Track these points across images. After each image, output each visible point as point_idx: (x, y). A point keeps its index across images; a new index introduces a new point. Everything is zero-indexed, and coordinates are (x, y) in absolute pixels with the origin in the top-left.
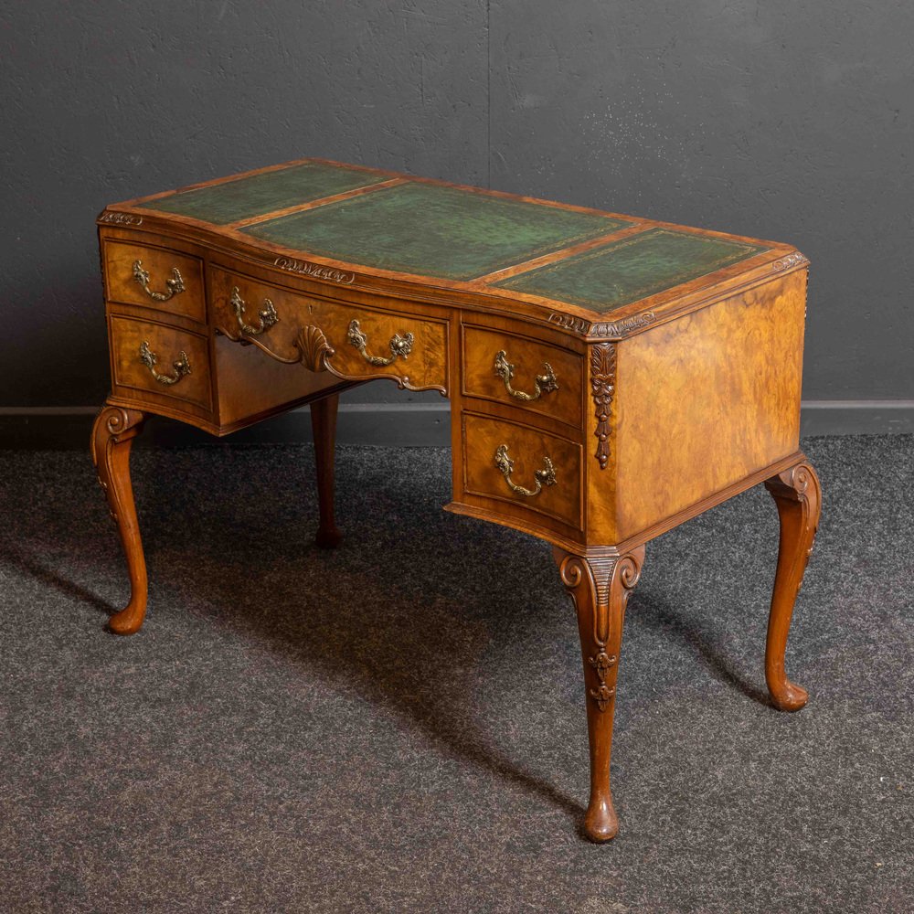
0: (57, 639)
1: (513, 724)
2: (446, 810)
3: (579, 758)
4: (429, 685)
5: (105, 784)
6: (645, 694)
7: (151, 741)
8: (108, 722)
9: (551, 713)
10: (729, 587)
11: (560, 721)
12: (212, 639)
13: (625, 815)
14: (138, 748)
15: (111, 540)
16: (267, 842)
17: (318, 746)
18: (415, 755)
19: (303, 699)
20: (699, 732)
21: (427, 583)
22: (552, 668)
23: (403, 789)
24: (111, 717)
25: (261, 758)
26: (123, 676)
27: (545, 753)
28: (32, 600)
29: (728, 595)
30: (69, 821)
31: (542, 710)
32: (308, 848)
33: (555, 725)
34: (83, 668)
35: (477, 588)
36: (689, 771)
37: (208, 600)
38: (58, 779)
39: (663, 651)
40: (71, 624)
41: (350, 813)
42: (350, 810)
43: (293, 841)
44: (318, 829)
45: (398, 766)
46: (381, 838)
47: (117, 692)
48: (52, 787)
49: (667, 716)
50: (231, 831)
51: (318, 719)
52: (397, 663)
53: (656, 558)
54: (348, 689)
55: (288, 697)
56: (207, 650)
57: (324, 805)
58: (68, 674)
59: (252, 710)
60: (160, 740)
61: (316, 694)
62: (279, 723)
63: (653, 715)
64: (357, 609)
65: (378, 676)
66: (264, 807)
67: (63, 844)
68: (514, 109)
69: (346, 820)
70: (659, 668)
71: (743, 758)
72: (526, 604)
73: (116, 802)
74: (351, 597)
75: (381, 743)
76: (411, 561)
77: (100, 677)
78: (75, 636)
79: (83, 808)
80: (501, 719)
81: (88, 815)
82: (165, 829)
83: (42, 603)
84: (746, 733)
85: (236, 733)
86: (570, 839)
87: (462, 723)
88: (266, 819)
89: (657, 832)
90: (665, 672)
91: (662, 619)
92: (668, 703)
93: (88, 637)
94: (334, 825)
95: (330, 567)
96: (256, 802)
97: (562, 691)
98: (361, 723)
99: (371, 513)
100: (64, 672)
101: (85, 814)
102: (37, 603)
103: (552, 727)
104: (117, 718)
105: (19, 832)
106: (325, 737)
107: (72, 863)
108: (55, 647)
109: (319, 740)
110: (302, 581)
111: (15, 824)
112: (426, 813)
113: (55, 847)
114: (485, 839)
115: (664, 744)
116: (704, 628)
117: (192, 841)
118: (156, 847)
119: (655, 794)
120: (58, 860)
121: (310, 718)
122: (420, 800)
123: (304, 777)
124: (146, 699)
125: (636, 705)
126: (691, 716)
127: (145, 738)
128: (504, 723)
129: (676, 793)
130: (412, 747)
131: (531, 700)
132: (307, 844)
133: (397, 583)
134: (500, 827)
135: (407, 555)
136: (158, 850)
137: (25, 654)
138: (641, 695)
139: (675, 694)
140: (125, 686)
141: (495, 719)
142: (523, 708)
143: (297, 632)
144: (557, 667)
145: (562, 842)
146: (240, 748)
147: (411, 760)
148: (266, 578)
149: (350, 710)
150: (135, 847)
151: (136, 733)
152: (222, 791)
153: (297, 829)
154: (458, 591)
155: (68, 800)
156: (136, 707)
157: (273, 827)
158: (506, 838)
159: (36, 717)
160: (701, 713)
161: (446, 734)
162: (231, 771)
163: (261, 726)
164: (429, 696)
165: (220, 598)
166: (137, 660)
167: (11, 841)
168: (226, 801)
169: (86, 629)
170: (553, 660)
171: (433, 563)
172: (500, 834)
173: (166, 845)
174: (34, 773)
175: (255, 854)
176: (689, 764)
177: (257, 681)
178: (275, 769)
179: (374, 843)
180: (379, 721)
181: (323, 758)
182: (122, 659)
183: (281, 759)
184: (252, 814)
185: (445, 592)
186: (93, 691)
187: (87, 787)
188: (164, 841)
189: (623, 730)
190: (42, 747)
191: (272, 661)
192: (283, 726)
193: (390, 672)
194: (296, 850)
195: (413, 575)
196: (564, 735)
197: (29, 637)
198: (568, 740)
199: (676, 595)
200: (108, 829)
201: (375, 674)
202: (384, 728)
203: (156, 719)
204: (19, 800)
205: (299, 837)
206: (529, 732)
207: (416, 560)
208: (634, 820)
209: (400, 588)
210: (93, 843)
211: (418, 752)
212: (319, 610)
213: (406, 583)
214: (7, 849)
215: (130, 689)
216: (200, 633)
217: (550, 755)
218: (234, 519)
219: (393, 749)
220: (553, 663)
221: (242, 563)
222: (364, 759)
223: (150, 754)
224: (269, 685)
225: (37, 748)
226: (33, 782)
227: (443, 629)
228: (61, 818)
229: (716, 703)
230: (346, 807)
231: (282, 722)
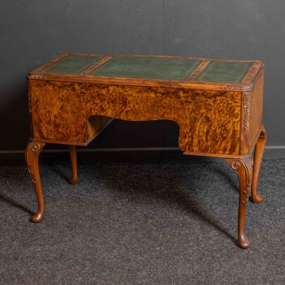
0: (12, 237)
1: (179, 269)
3: (204, 282)
4: (147, 254)
6: (226, 257)
7: (47, 277)
8: (31, 269)
9: (192, 264)
10: (254, 215)
11: (196, 267)
12: (68, 237)
14: (42, 279)
15: (30, 199)
17: (108, 278)
18: (144, 281)
19: (102, 260)
20: (247, 271)
21: (145, 214)
22: (192, 247)
24: (32, 268)
26: (36, 252)
27: (191, 280)
28: (2, 222)
29: (254, 218)
31: (189, 263)
33: (194, 269)
34: (21, 249)
35: (163, 216)
37: (66, 222)
40: (17, 232)
47: (34, 258)
49: (235, 265)
51: (108, 267)
52: (136, 245)
53: (227, 204)
54: (118, 255)
55: (96, 259)
56: (66, 241)
58: (16, 251)
59: (83, 264)
60: (50, 277)
61: (106, 258)
62: (93, 269)
63: (230, 264)
64: (120, 225)
65: (129, 250)
68: (173, 43)
70: (231, 246)
71: (264, 282)
72: (181, 222)
74: (118, 220)
75: (131, 276)
76: (139, 206)
77: (28, 252)
78: (18, 236)
80: (174, 267)
83: (6, 224)
84: (264, 271)
85: (78, 273)
87: (160, 269)
91: (231, 227)
92: (235, 260)
93: (23, 237)
95: (109, 209)
97: (196, 256)
98: (124, 269)
99: (123, 188)
100: (14, 250)
102: (4, 224)
104: (34, 268)
106: (111, 274)
108: (11, 241)
109: (108, 275)
110: (100, 214)
115: (235, 276)
116: (246, 231)
121: (105, 267)
124: (44, 260)
125: (223, 261)
126: (244, 265)
127: (45, 275)
128: (176, 268)
130: (143, 278)
131: (185, 259)
133: (134, 215)
135: (137, 204)
138: (225, 257)
139: (237, 256)
140: (37, 255)
141: (172, 266)
142: (182, 262)
143: (99, 234)
144: (194, 246)
148: (87, 213)
149: (119, 264)
151: (42, 274)
154: (156, 217)
156: (41, 263)
159: (5, 268)
160: (248, 264)
161: (154, 273)
163: (87, 270)
164: (148, 258)
165: (70, 221)
166: (41, 245)
169: (22, 233)
170: (192, 244)
171: (147, 207)
177: (85, 253)
180: (130, 268)
181: (110, 283)
182: (35, 245)
185: (151, 218)
186: (25, 257)
189: (219, 271)
190: (7, 279)
191: (90, 245)
192: (95, 270)
193: (133, 249)
195: (139, 212)
196: (198, 273)
198: (199, 275)
199: (235, 218)
201: (128, 250)
202: (132, 271)
203: (48, 268)
206: (185, 272)
207: (141, 206)
211: (145, 280)
212: (106, 225)
213: (137, 215)
215: (39, 256)
216: (64, 235)
217: (193, 281)
218: (74, 191)
219: (136, 279)
220: (192, 245)
221: (78, 208)
223: (47, 282)
224: (89, 255)
225: (5, 280)
227: (152, 232)
229: (253, 260)
231: (94, 269)
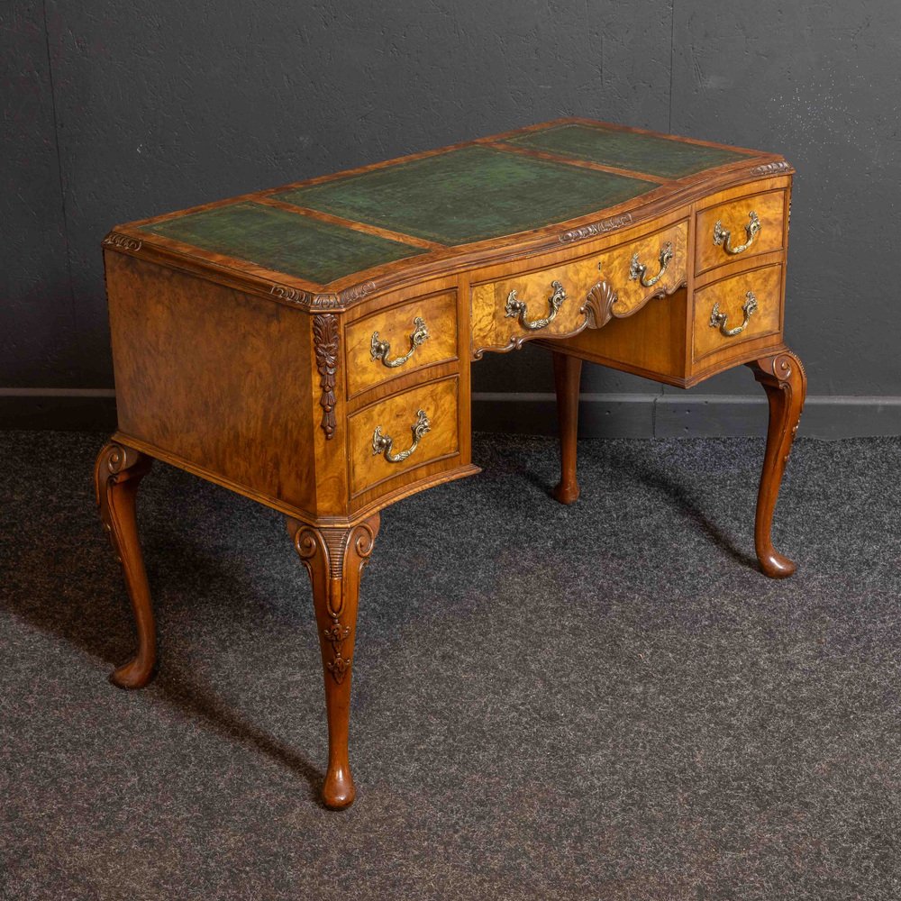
0: (220, 640)
1: (699, 749)
2: (631, 847)
3: (770, 792)
4: (607, 703)
5: (272, 804)
6: (838, 720)
9: (738, 739)
11: (749, 749)
12: (380, 644)
13: (824, 858)
16: (442, 876)
17: (492, 768)
18: (596, 782)
19: (475, 715)
21: (601, 588)
22: (737, 688)
23: (584, 820)
25: (434, 780)
26: (289, 684)
27: (735, 784)
30: (235, 844)
31: (729, 735)
32: (486, 885)
33: (743, 752)
34: (246, 673)
35: (655, 595)
36: (891, 811)
37: (375, 601)
38: (222, 796)
39: (856, 671)
40: (235, 624)
41: (529, 846)
42: (529, 843)
43: (470, 876)
44: (496, 863)
45: (578, 794)
46: (562, 876)
47: (282, 701)
48: (217, 805)
49: (863, 746)
50: (403, 861)
51: (492, 738)
52: (573, 677)
53: (842, 567)
54: (523, 704)
55: (460, 712)
56: (373, 657)
57: (501, 836)
58: (232, 680)
59: (422, 725)
61: (489, 709)
62: (451, 741)
64: (529, 616)
65: (553, 691)
66: (438, 836)
67: (230, 871)
68: (696, 91)
69: (525, 854)
70: (852, 690)
72: (707, 614)
73: (284, 825)
74: (522, 602)
75: (560, 767)
76: (583, 564)
77: (264, 683)
78: (238, 637)
79: (249, 830)
80: (685, 744)
81: (254, 838)
82: (335, 857)
85: (406, 751)
86: (765, 884)
87: (644, 747)
88: (441, 849)
89: (860, 880)
90: (859, 696)
91: (853, 635)
93: (252, 639)
94: (512, 859)
95: (499, 568)
96: (430, 829)
97: (750, 714)
98: (538, 744)
99: (540, 508)
100: (228, 677)
101: (251, 837)
103: (740, 754)
104: (282, 730)
105: (184, 855)
106: (501, 759)
107: (239, 893)
108: (218, 649)
109: (494, 761)
110: (471, 583)
111: (179, 846)
112: (609, 849)
113: (221, 873)
114: (674, 881)
115: (862, 778)
117: (363, 872)
118: (326, 877)
119: (856, 836)
120: (225, 888)
121: (484, 736)
122: (602, 834)
123: (481, 803)
124: (312, 710)
125: (829, 733)
126: (889, 747)
128: (689, 749)
129: (879, 836)
130: (593, 773)
131: (716, 723)
132: (485, 880)
133: (570, 587)
134: (689, 868)
135: (579, 557)
136: (328, 882)
137: (188, 656)
138: (834, 721)
140: (291, 694)
141: (679, 743)
142: (708, 732)
143: (468, 640)
144: (742, 686)
145: (757, 888)
146: (413, 767)
147: (592, 787)
148: (434, 578)
149: (525, 728)
150: (304, 877)
151: (303, 747)
152: (393, 817)
153: (475, 861)
154: (634, 598)
155: (234, 821)
156: (302, 718)
157: (447, 859)
158: (696, 882)
159: (200, 726)
161: (626, 759)
162: (403, 794)
163: (433, 743)
164: (608, 715)
165: (386, 599)
166: (302, 666)
167: (176, 865)
168: (398, 827)
169: (249, 630)
170: (738, 678)
171: (608, 566)
172: (691, 876)
173: (336, 875)
174: (199, 790)
175: (430, 890)
176: (890, 803)
177: (427, 693)
178: (448, 793)
179: (556, 882)
180: (557, 742)
181: (498, 783)
182: (286, 665)
183: (454, 783)
184: (426, 843)
185: (621, 598)
186: (258, 699)
187: (253, 807)
188: (334, 872)
189: (817, 761)
190: (207, 760)
191: (441, 671)
192: (455, 744)
193: (565, 686)
194: (474, 887)
195: (586, 578)
196: (754, 764)
197: (192, 637)
198: (759, 770)
199: (866, 609)
200: (276, 855)
201: (551, 689)
202: (562, 750)
204: (183, 819)
205: (476, 871)
206: (716, 760)
207: (590, 563)
208: (834, 866)
209: (573, 593)
210: (260, 871)
211: (598, 779)
212: (490, 615)
213: (580, 588)
214: (172, 874)
215: (296, 698)
216: (367, 638)
217: (740, 787)
218: (399, 513)
219: (572, 774)
220: (738, 681)
221: (409, 562)
222: (542, 785)
224: (440, 698)
225: (201, 761)
226: (197, 799)
227: (620, 640)
228: (227, 841)
230: (525, 839)
231: (454, 740)
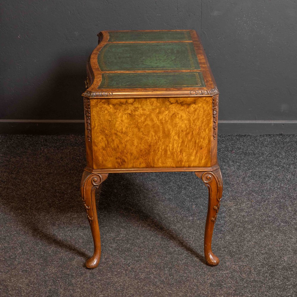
0: (49, 204)
2: (188, 270)
3: (235, 252)
4: (180, 223)
5: (67, 258)
6: (257, 228)
7: (83, 242)
8: (68, 235)
9: (224, 235)
10: (286, 189)
13: (252, 273)
14: (78, 245)
15: (67, 168)
16: (124, 281)
17: (142, 245)
18: (176, 249)
19: (136, 228)
20: (278, 242)
21: (178, 185)
22: (224, 218)
23: (172, 262)
24: (68, 233)
25: (122, 249)
26: (73, 218)
27: (223, 249)
28: (40, 189)
29: (286, 192)
30: (55, 271)
31: (221, 233)
32: (139, 283)
33: (226, 239)
34: (58, 215)
35: (196, 188)
36: (275, 257)
38: (50, 256)
39: (264, 212)
40: (54, 198)
41: (153, 270)
42: (154, 269)
43: (134, 281)
44: (143, 276)
45: (170, 253)
46: (165, 280)
47: (71, 224)
48: (48, 259)
49: (266, 236)
50: (112, 276)
52: (169, 215)
53: (260, 177)
54: (152, 224)
55: (131, 227)
57: (144, 267)
59: (118, 232)
60: (86, 242)
61: (140, 226)
62: (127, 236)
63: (260, 236)
64: (154, 195)
65: (162, 219)
66: (123, 268)
67: (53, 280)
68: (210, 16)
69: (152, 273)
70: (262, 218)
71: (294, 253)
73: (71, 265)
74: (152, 190)
75: (164, 244)
76: (172, 177)
77: (64, 218)
78: (55, 203)
79: (59, 267)
81: (61, 269)
82: (88, 275)
83: (44, 190)
84: (295, 243)
85: (113, 240)
86: (233, 282)
87: (192, 238)
88: (124, 272)
89: (264, 280)
90: (265, 220)
91: (263, 200)
92: (266, 231)
93: (60, 203)
94: (148, 275)
95: (144, 179)
96: (120, 265)
97: (228, 226)
98: (157, 237)
100: (52, 216)
101: (60, 269)
102: (42, 190)
103: (225, 240)
104: (70, 233)
105: (37, 275)
106: (144, 242)
107: (56, 287)
108: (48, 207)
109: (142, 243)
111: (36, 272)
112: (181, 271)
113: (50, 281)
114: (202, 281)
115: (265, 247)
116: (278, 204)
117: (98, 280)
118: (85, 282)
119: (263, 266)
120: (51, 286)
121: (139, 235)
122: (179, 266)
123: (137, 257)
125: (254, 232)
126: (275, 237)
127: (81, 241)
129: (270, 266)
130: (175, 246)
131: (217, 229)
132: (139, 282)
133: (168, 185)
134: (207, 277)
135: (171, 175)
136: (86, 283)
137: (38, 209)
138: (256, 228)
139: (269, 228)
143: (133, 203)
144: (226, 217)
145: (230, 283)
146: (114, 245)
147: (175, 251)
148: (122, 182)
149: (153, 232)
150: (78, 282)
151: (78, 239)
152: (108, 261)
153: (135, 276)
154: (190, 188)
155: (54, 264)
156: (77, 229)
157: (126, 275)
158: (209, 281)
160: (278, 235)
162: (111, 254)
163: (121, 237)
164: (180, 227)
165: (106, 190)
166: (77, 212)
167: (35, 278)
168: (110, 265)
169: (59, 200)
170: (224, 215)
171: (180, 178)
172: (208, 279)
173: (89, 281)
174: (42, 253)
175: (120, 285)
176: (275, 255)
177: (119, 221)
178: (127, 254)
179: (163, 282)
180: (163, 236)
181: (143, 250)
182: (72, 212)
183: (129, 250)
184: (119, 270)
185: (185, 189)
186: (62, 223)
187: (61, 259)
188: (88, 280)
189: (250, 241)
191: (124, 213)
193: (166, 218)
194: (135, 284)
195: (173, 182)
196: (229, 243)
197: (40, 203)
198: (231, 245)
199: (267, 191)
200: (68, 275)
202: (165, 239)
203: (84, 234)
204: (37, 263)
205: (136, 279)
206: (217, 241)
207: (174, 177)
208: (255, 276)
209: (169, 187)
210: (63, 280)
211: (177, 248)
212: (141, 195)
213: (171, 185)
214: (33, 282)
215: (75, 223)
217: (224, 250)
219: (169, 247)
220: (224, 216)
222: (158, 250)
223: (83, 247)
224: (124, 222)
225: (43, 244)
226: (42, 257)
227: (185, 203)
228: (52, 270)
229: (283, 232)
230: (152, 268)
231: (129, 236)
